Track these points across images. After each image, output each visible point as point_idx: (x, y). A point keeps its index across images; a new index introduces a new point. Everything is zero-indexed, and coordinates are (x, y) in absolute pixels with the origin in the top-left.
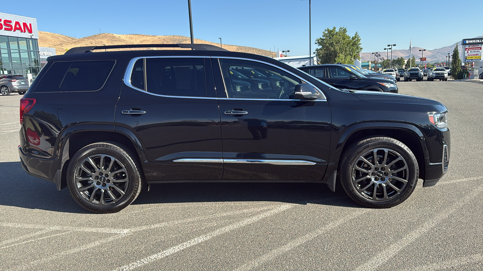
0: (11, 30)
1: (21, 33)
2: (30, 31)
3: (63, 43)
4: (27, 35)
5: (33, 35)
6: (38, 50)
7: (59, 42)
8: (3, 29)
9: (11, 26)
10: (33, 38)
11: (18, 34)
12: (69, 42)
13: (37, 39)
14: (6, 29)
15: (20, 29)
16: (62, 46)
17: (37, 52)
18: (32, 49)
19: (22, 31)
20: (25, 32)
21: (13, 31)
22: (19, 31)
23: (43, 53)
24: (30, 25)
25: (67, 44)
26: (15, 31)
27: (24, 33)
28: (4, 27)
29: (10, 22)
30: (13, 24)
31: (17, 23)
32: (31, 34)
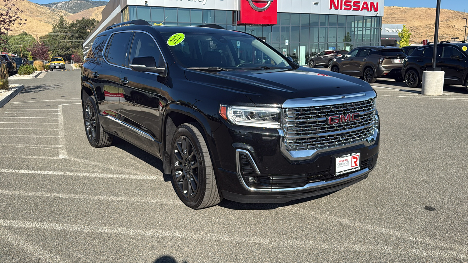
0: (358, 10)
1: (368, 12)
2: (376, 10)
3: (449, 18)
4: (373, 13)
5: (378, 13)
6: (381, 27)
7: (446, 17)
8: (352, 9)
9: (359, 6)
10: (377, 16)
11: (365, 13)
12: (457, 17)
13: (381, 17)
14: (354, 9)
15: (367, 8)
16: (448, 22)
17: (379, 29)
18: (376, 27)
19: (368, 10)
20: (371, 10)
21: (360, 11)
22: (365, 10)
23: (392, 29)
24: (377, 4)
25: (454, 19)
26: (362, 10)
27: (370, 12)
28: (353, 7)
29: (359, 2)
30: (361, 5)
31: (365, 3)
32: (376, 13)
